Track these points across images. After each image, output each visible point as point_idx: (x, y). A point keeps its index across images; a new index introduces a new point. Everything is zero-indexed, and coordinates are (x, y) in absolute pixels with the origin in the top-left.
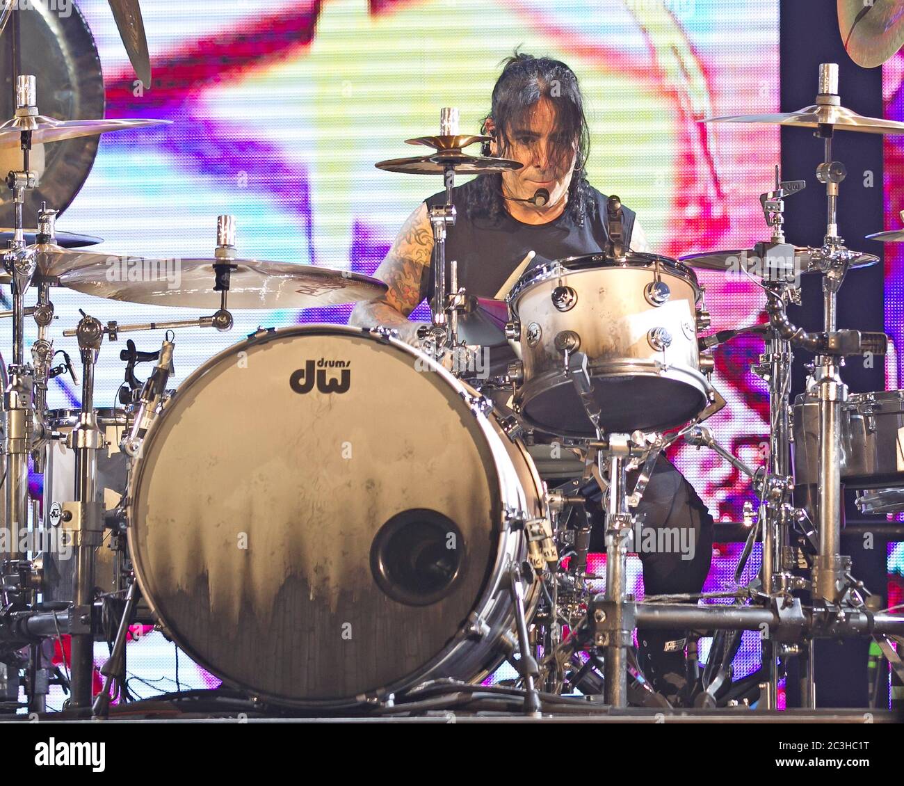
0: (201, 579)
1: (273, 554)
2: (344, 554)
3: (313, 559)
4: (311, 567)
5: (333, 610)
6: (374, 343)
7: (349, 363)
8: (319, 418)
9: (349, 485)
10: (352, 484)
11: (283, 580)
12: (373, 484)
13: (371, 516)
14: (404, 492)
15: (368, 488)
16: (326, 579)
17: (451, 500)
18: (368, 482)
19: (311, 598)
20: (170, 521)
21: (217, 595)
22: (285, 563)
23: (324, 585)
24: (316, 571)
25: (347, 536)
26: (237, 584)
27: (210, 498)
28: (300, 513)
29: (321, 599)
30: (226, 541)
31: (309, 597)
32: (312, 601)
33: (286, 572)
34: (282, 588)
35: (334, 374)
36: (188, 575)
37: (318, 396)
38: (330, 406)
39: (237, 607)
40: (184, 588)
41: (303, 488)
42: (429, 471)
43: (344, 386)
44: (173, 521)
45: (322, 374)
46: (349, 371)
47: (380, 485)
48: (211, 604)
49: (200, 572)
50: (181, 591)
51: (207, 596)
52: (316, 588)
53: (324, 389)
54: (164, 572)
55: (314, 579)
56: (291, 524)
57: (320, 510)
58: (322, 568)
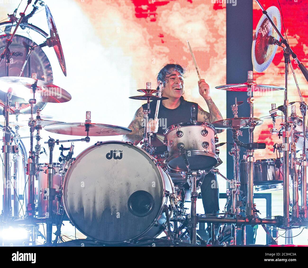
0: (82, 209)
1: (101, 202)
2: (120, 202)
3: (112, 203)
4: (112, 206)
6: (129, 146)
7: (122, 151)
8: (114, 166)
9: (122, 184)
10: (123, 184)
11: (104, 210)
12: (128, 184)
13: (128, 192)
14: (137, 186)
15: (127, 185)
16: (116, 209)
17: (149, 188)
18: (127, 183)
20: (73, 194)
21: (86, 214)
22: (104, 205)
23: (115, 211)
24: (113, 207)
25: (121, 197)
26: (91, 211)
28: (109, 192)
29: (114, 215)
30: (89, 199)
31: (111, 214)
32: (112, 215)
33: (105, 207)
34: (104, 212)
35: (118, 154)
36: (78, 208)
37: (114, 160)
38: (117, 163)
39: (91, 217)
40: (77, 212)
41: (109, 185)
42: (143, 180)
43: (120, 158)
44: (74, 194)
45: (115, 154)
47: (130, 184)
48: (85, 216)
49: (82, 207)
50: (77, 213)
51: (84, 214)
52: (113, 212)
53: (115, 158)
54: (72, 207)
55: (112, 209)
56: (106, 194)
57: (114, 191)
58: (115, 206)
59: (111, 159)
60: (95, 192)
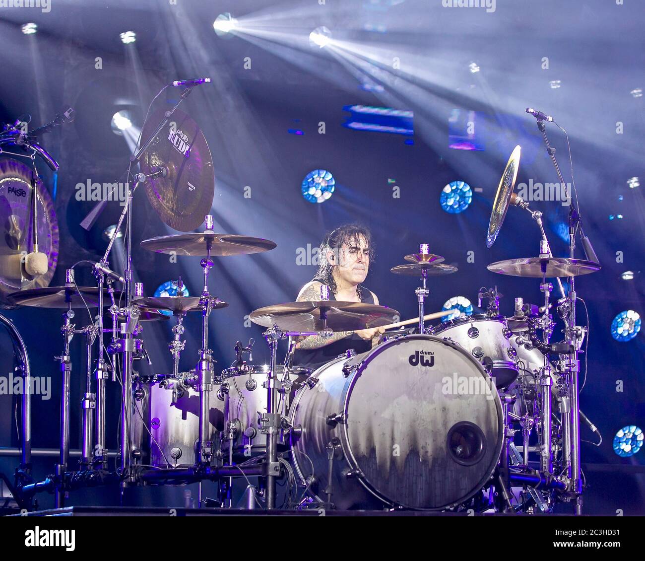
0: (372, 450)
1: (404, 439)
2: (434, 441)
3: (421, 443)
4: (420, 446)
5: (430, 467)
6: (444, 345)
7: (434, 353)
8: (421, 377)
10: (436, 409)
11: (408, 452)
12: (445, 409)
13: (445, 424)
14: (458, 413)
15: (443, 411)
16: (427, 452)
17: (478, 418)
18: (443, 408)
19: (421, 460)
21: (380, 457)
22: (409, 444)
23: (426, 455)
24: (422, 448)
25: (435, 434)
26: (388, 453)
27: (375, 413)
28: (415, 421)
29: (425, 461)
30: (383, 432)
32: (421, 462)
33: (409, 448)
34: (408, 455)
35: (427, 358)
36: (367, 448)
37: (421, 368)
38: (426, 372)
39: (388, 464)
40: (365, 454)
41: (415, 409)
42: (468, 404)
43: (432, 364)
44: (359, 422)
45: (422, 357)
46: (433, 357)
47: (448, 410)
48: (377, 462)
49: (372, 447)
50: (364, 456)
51: (375, 458)
52: (423, 456)
53: (424, 364)
54: (356, 447)
55: (421, 452)
56: (411, 426)
57: (423, 420)
58: (425, 447)
59: (416, 366)
60: (393, 422)
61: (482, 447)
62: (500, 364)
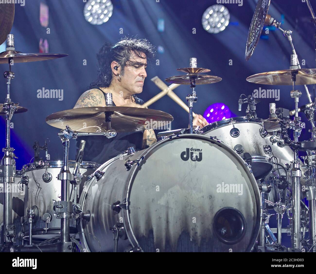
0: (151, 231)
1: (176, 222)
2: (202, 223)
3: (191, 225)
4: (191, 228)
5: (199, 245)
6: (210, 142)
7: (202, 150)
8: (191, 170)
9: (203, 197)
10: (204, 196)
11: (180, 233)
12: (211, 197)
13: (211, 209)
14: (222, 200)
15: (210, 198)
16: (196, 233)
17: (239, 204)
19: (191, 240)
20: (138, 208)
21: (157, 238)
22: (181, 226)
23: (195, 236)
24: (192, 230)
25: (202, 218)
26: (164, 234)
27: (153, 200)
28: (186, 207)
29: (195, 241)
30: (159, 217)
31: (190, 240)
32: (191, 241)
33: (181, 230)
34: (180, 236)
36: (146, 230)
37: (191, 162)
38: (195, 166)
39: (164, 243)
40: (145, 235)
41: (186, 197)
44: (139, 208)
46: (202, 153)
47: (214, 198)
48: (155, 241)
49: (150, 229)
50: (143, 236)
51: (153, 238)
52: (193, 236)
54: (137, 230)
55: (192, 233)
56: (183, 211)
57: (193, 206)
58: (194, 229)
59: (187, 161)
60: (168, 208)
61: (243, 228)
62: (257, 159)
